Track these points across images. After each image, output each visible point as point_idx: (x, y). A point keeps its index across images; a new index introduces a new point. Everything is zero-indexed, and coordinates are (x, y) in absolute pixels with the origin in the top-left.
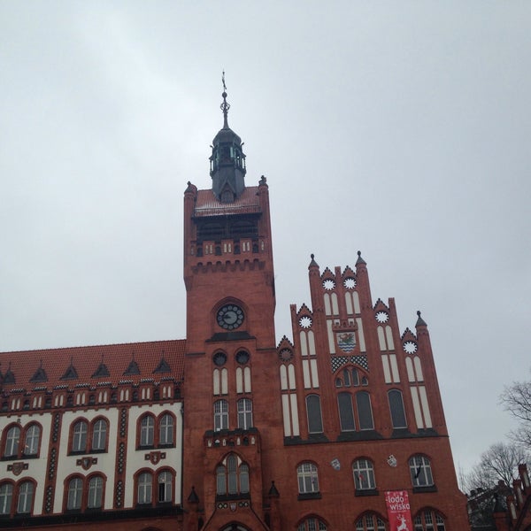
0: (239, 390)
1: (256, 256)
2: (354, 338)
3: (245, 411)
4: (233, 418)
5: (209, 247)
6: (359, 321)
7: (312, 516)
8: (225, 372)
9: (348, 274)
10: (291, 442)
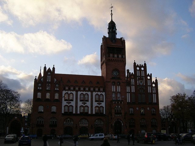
0: (118, 91)
1: (122, 59)
2: (143, 82)
3: (119, 96)
4: (116, 97)
5: (111, 55)
6: (144, 78)
8: (115, 87)
9: (142, 66)
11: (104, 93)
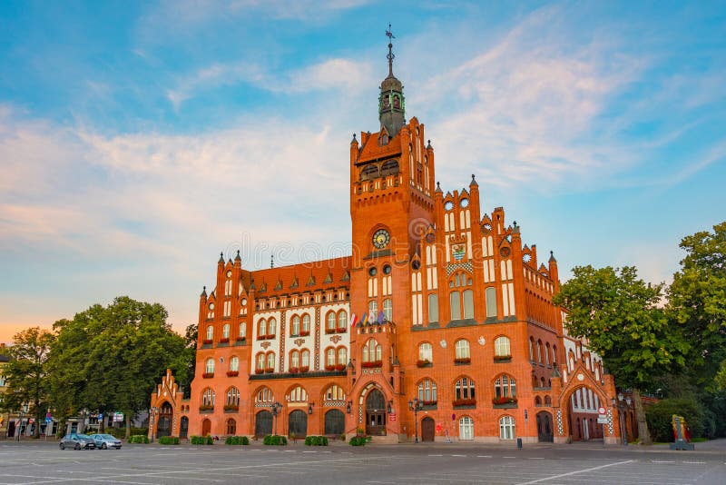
0: (385, 293)
1: (396, 189)
2: (464, 249)
3: (388, 309)
4: (381, 313)
5: (365, 188)
6: (469, 234)
7: (427, 379)
8: (376, 280)
9: (464, 196)
10: (415, 329)
11: (346, 307)
